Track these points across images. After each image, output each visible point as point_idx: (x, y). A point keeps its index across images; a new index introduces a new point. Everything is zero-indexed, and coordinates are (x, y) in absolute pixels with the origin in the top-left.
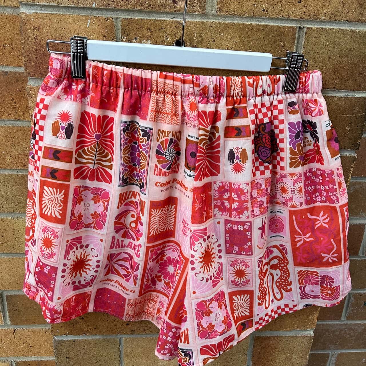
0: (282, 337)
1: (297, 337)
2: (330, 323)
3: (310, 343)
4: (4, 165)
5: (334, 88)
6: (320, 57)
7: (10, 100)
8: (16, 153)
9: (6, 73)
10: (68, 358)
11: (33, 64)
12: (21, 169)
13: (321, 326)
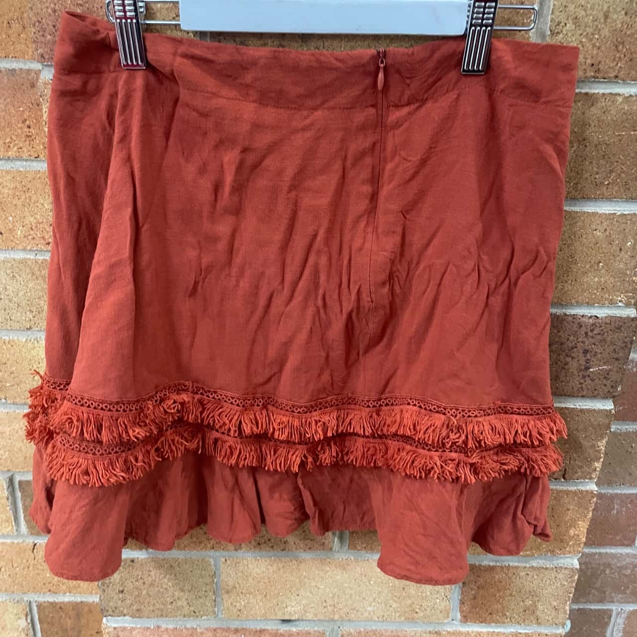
0: (517, 568)
1: (546, 569)
2: (613, 551)
3: (572, 582)
4: (12, 241)
5: (616, 77)
6: (587, 16)
7: (21, 122)
8: (32, 219)
9: (13, 71)
10: (122, 592)
11: (49, 37)
12: (42, 251)
13: (597, 556)
